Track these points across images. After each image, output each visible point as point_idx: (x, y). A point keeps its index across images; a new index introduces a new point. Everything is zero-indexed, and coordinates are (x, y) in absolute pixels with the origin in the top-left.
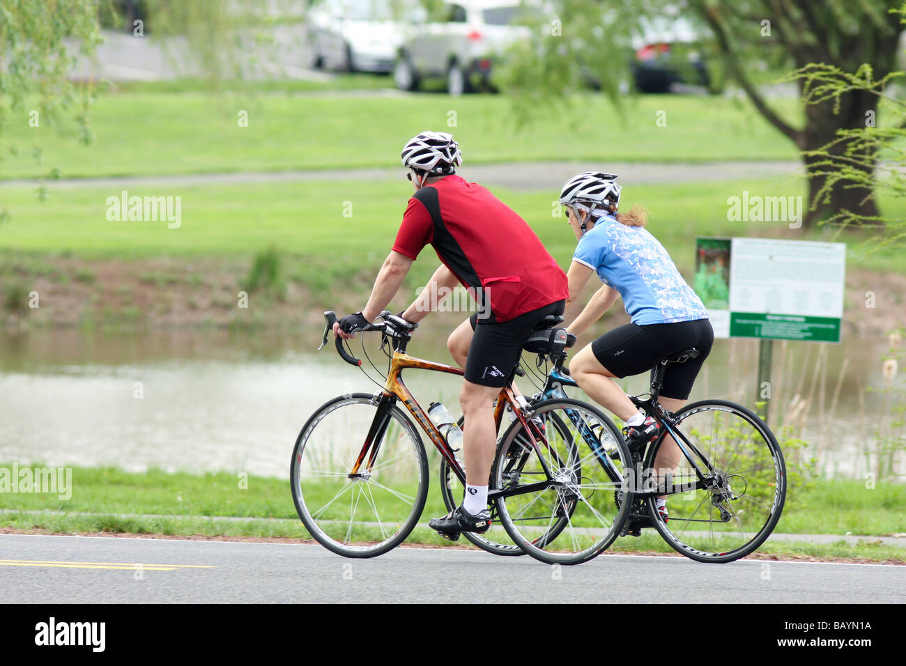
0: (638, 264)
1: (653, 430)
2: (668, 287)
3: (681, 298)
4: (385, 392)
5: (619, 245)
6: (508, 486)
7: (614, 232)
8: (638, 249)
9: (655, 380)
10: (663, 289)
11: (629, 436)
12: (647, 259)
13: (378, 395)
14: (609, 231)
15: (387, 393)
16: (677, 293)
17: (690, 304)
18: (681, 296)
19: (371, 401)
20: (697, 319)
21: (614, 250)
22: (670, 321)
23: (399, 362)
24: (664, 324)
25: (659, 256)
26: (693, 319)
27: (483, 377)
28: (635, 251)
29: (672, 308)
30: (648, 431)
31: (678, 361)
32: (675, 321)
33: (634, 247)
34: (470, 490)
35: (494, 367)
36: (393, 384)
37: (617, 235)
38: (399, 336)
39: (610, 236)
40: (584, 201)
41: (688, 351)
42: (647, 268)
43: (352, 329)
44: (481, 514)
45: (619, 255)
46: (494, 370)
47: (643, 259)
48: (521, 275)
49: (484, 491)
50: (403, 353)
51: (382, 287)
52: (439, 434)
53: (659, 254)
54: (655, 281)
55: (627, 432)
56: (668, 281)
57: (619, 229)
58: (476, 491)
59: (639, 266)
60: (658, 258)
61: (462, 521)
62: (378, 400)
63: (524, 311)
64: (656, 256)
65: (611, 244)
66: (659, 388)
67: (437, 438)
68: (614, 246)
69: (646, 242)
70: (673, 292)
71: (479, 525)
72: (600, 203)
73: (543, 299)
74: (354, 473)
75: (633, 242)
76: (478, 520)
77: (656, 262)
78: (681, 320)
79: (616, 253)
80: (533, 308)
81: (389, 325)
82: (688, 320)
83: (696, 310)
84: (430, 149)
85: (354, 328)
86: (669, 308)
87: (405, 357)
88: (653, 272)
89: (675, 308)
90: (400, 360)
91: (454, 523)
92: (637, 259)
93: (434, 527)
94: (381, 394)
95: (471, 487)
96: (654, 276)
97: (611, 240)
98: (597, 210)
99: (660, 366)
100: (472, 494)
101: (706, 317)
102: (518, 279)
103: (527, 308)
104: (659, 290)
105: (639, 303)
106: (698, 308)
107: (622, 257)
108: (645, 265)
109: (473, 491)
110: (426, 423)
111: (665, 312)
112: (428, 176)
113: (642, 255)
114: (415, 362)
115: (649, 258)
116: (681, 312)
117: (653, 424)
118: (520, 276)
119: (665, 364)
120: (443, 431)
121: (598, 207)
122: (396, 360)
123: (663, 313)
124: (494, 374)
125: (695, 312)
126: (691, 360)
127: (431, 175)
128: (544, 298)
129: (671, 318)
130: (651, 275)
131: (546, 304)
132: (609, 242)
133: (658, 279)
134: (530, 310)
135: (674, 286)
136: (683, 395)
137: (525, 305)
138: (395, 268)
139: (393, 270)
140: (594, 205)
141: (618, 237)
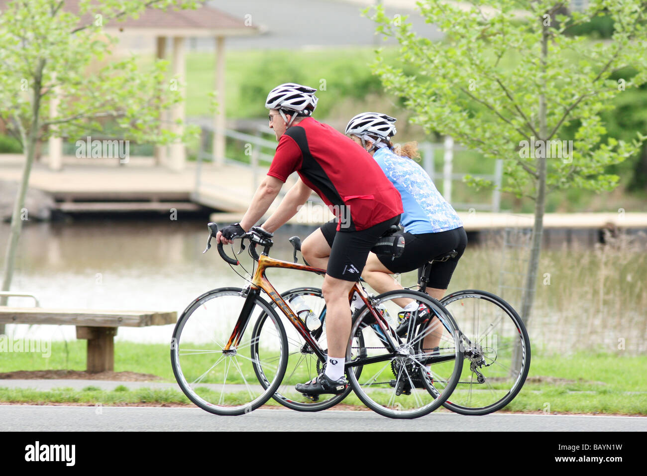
0: (410, 186)
1: (426, 314)
2: (434, 204)
3: (444, 212)
4: (252, 286)
5: (395, 172)
6: (359, 358)
7: (390, 162)
8: (409, 175)
9: (423, 275)
10: (430, 205)
11: (406, 319)
12: (417, 182)
13: (246, 288)
14: (386, 162)
15: (254, 287)
16: (440, 208)
17: (450, 217)
18: (444, 210)
19: (241, 293)
20: (456, 227)
21: (391, 175)
22: (437, 231)
23: (265, 263)
24: (433, 233)
25: (425, 179)
26: (454, 228)
27: (343, 273)
28: (407, 176)
29: (439, 221)
30: (421, 315)
31: (442, 261)
32: (442, 230)
33: (406, 173)
34: (332, 361)
35: (352, 265)
36: (259, 280)
37: (392, 164)
38: (264, 242)
39: (387, 165)
40: (373, 135)
41: (451, 252)
42: (417, 189)
43: (233, 237)
44: (341, 380)
45: (395, 179)
46: (352, 268)
47: (414, 182)
48: (374, 193)
49: (342, 362)
50: (267, 256)
51: (259, 204)
52: (299, 319)
53: (425, 178)
54: (424, 199)
55: (405, 316)
56: (433, 198)
57: (394, 159)
58: (337, 362)
59: (411, 188)
60: (424, 181)
61: (325, 386)
62: (246, 292)
63: (377, 222)
64: (423, 179)
65: (389, 171)
66: (427, 281)
67: (296, 322)
68: (391, 172)
69: (414, 169)
70: (438, 208)
71: (339, 388)
72: (384, 138)
73: (390, 213)
74: (227, 349)
75: (405, 169)
76: (338, 384)
77: (423, 184)
78: (445, 230)
79: (393, 178)
80: (385, 220)
81: (255, 234)
82: (451, 229)
83: (455, 220)
84: (302, 95)
85: (234, 235)
86: (437, 221)
87: (269, 259)
88: (422, 192)
89: (440, 221)
90: (266, 261)
91: (318, 387)
92: (409, 182)
93: (301, 391)
94: (249, 288)
95: (333, 359)
96: (423, 196)
97: (389, 168)
98: (381, 143)
99: (427, 264)
100: (333, 364)
101: (462, 226)
102: (372, 197)
103: (380, 219)
104: (428, 206)
105: (412, 217)
106: (456, 219)
107: (398, 181)
108: (416, 187)
109: (334, 362)
110: (287, 310)
111: (434, 224)
112: (297, 116)
113: (413, 179)
114: (279, 263)
115: (418, 181)
116: (446, 223)
117: (425, 309)
118: (374, 195)
119: (431, 263)
120: (302, 316)
121: (382, 141)
122: (262, 261)
123: (433, 225)
124: (351, 271)
125: (454, 222)
126: (451, 259)
127: (299, 115)
128: (392, 212)
129: (439, 228)
130: (420, 194)
131: (393, 216)
132: (387, 169)
133: (426, 197)
134: (381, 221)
135: (438, 203)
136: (444, 286)
137: (377, 218)
138: (270, 189)
139: (269, 191)
140: (379, 140)
141: (393, 166)
